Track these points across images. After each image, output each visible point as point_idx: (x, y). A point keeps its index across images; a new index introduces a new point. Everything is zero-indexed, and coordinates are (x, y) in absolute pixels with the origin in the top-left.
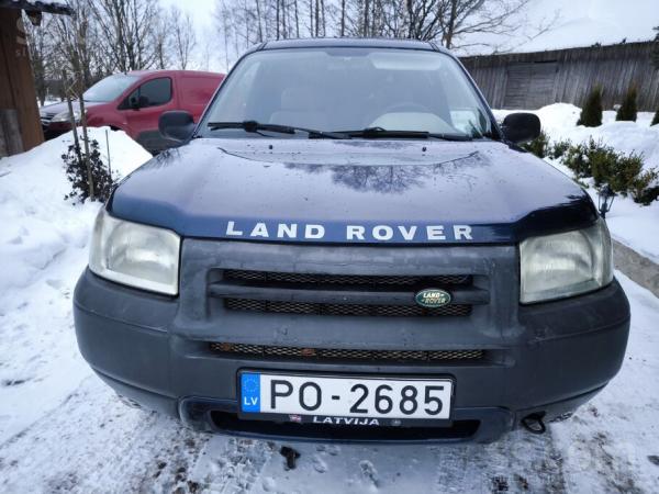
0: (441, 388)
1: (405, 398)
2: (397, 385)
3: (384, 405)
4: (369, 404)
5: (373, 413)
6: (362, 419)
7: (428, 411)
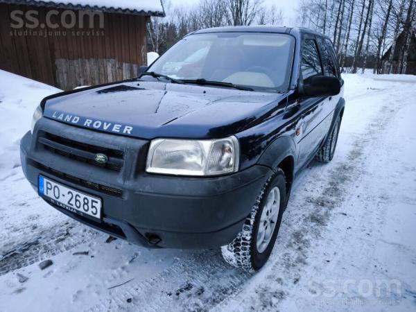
0: (97, 202)
1: (85, 204)
2: (83, 196)
3: (78, 203)
4: (73, 202)
5: (74, 207)
6: (71, 208)
7: (92, 212)
